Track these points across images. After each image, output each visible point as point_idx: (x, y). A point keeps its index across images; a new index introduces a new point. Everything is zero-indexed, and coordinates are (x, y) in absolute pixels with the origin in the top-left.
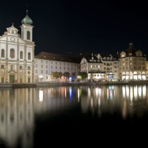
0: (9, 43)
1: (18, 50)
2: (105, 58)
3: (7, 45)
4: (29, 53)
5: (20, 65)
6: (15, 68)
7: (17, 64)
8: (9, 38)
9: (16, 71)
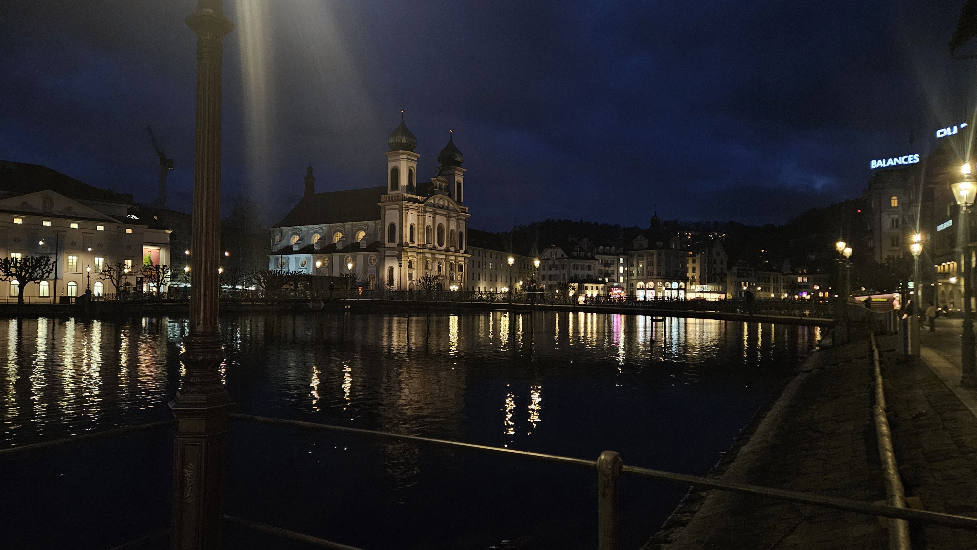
1: (448, 228)
2: (601, 247)
3: (434, 218)
4: (461, 234)
5: (451, 261)
6: (443, 268)
7: (445, 260)
8: (437, 199)
9: (445, 276)
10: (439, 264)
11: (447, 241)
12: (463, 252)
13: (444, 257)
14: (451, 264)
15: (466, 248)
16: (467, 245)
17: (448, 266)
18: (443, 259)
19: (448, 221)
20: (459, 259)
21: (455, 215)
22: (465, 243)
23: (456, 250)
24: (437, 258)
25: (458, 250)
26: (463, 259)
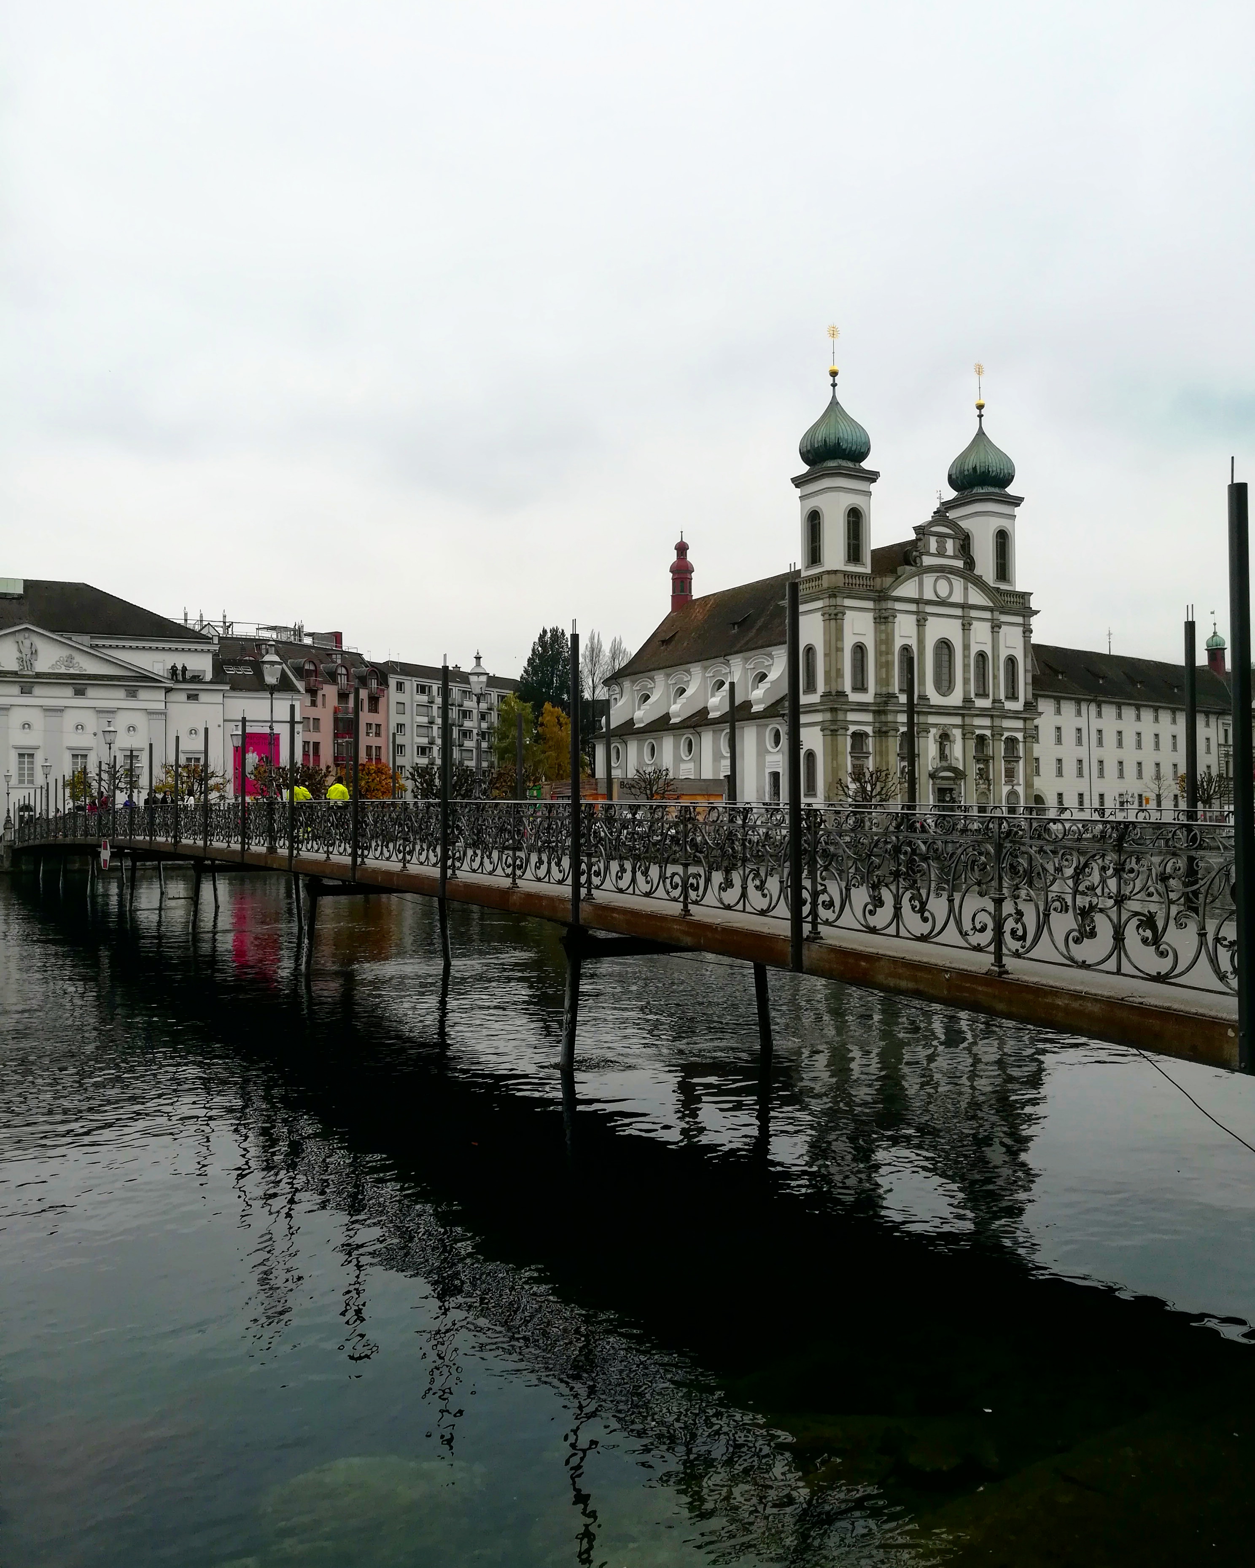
0: (929, 609)
1: (966, 647)
3: (921, 624)
4: (1011, 661)
5: (978, 732)
6: (957, 750)
7: (963, 727)
8: (929, 580)
9: (961, 768)
10: (944, 738)
11: (966, 681)
12: (1018, 706)
13: (958, 721)
14: (981, 739)
15: (1030, 696)
16: (1030, 688)
17: (972, 744)
18: (956, 726)
19: (966, 627)
20: (1007, 723)
21: (987, 615)
22: (1026, 684)
23: (994, 701)
24: (935, 725)
25: (1000, 701)
26: (1019, 724)
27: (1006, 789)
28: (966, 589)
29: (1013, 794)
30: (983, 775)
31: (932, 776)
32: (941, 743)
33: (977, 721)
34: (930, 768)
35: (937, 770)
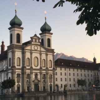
0: (33, 51)
1: (41, 58)
3: (31, 54)
5: (43, 73)
6: (39, 77)
8: (33, 46)
9: (40, 80)
11: (41, 64)
12: (52, 69)
13: (39, 71)
14: (44, 75)
15: (55, 67)
17: (42, 76)
19: (41, 54)
20: (49, 72)
21: (45, 53)
22: (53, 65)
23: (46, 68)
24: (34, 72)
25: (48, 68)
26: (52, 72)
27: (49, 84)
28: (41, 48)
29: (51, 85)
30: (44, 81)
31: (33, 81)
32: (35, 76)
33: (43, 71)
34: (33, 80)
35: (34, 80)
